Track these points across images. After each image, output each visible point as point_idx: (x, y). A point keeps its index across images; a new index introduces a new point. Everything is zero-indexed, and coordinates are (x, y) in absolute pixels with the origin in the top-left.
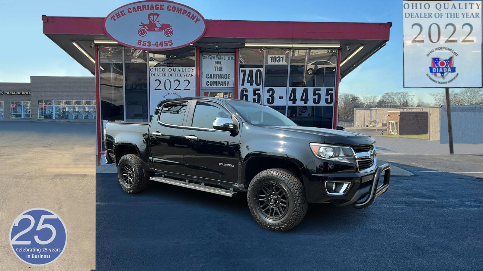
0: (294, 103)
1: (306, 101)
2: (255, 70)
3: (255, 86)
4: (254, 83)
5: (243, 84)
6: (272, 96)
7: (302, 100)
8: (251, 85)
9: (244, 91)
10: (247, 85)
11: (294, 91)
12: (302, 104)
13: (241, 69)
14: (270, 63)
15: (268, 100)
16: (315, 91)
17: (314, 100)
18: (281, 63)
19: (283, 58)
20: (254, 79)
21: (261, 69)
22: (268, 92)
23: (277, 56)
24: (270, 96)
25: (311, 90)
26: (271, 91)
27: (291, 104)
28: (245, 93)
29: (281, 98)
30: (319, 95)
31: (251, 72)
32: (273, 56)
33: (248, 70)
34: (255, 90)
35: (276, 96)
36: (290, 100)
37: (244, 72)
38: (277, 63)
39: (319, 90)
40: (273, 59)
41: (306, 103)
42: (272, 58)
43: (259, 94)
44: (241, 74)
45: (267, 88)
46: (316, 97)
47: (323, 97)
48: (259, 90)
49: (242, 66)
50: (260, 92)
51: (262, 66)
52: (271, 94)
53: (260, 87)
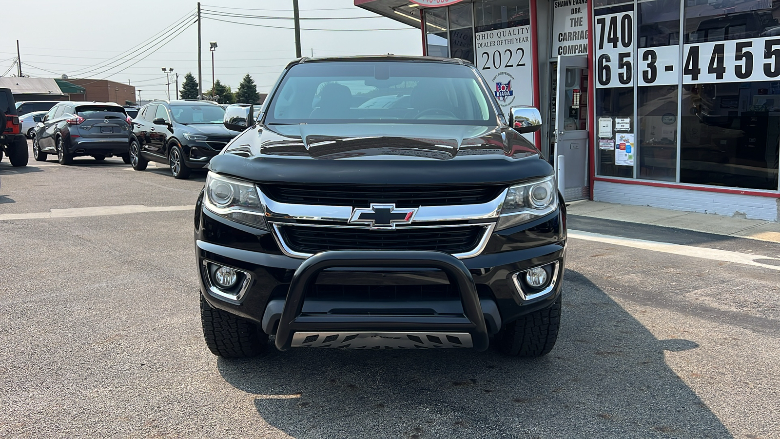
0: (695, 78)
1: (720, 71)
2: (620, 16)
3: (621, 49)
4: (619, 43)
5: (601, 47)
6: (652, 66)
7: (711, 70)
8: (615, 46)
9: (604, 60)
10: (608, 48)
11: (694, 52)
12: (712, 79)
13: (597, 17)
15: (645, 73)
16: (739, 47)
17: (738, 69)
20: (619, 35)
21: (630, 13)
22: (645, 58)
24: (649, 65)
25: (730, 46)
26: (650, 56)
27: (688, 80)
28: (605, 63)
29: (669, 68)
30: (749, 56)
31: (614, 21)
33: (608, 18)
34: (622, 56)
35: (660, 65)
36: (687, 71)
37: (602, 22)
39: (750, 44)
41: (720, 76)
43: (628, 65)
44: (598, 28)
45: (642, 51)
46: (743, 62)
47: (759, 62)
48: (628, 55)
49: (598, 13)
50: (630, 59)
51: (631, 8)
52: (649, 61)
53: (630, 49)
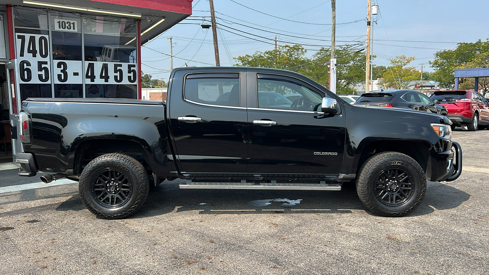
0: (92, 80)
1: (107, 78)
2: (37, 36)
3: (39, 58)
4: (38, 54)
5: (22, 55)
6: (64, 71)
7: (101, 77)
8: (34, 56)
9: (25, 64)
10: (28, 57)
11: (91, 66)
12: (102, 82)
13: (17, 34)
14: (57, 28)
15: (59, 76)
16: (116, 67)
17: (116, 77)
18: (72, 30)
19: (74, 24)
20: (37, 48)
21: (46, 36)
22: (59, 65)
23: (66, 21)
24: (62, 71)
25: (111, 65)
26: (62, 65)
27: (88, 81)
28: (25, 66)
29: (76, 74)
30: (121, 72)
31: (32, 39)
32: (61, 21)
33: (27, 36)
34: (40, 64)
35: (69, 71)
36: (87, 77)
37: (23, 38)
38: (66, 30)
39: (121, 66)
40: (61, 25)
41: (106, 81)
42: (59, 22)
43: (46, 69)
44: (19, 42)
45: (56, 62)
46: (118, 74)
47: (126, 75)
48: (46, 63)
49: (18, 30)
50: (48, 66)
51: (46, 32)
52: (62, 68)
53: (47, 59)
